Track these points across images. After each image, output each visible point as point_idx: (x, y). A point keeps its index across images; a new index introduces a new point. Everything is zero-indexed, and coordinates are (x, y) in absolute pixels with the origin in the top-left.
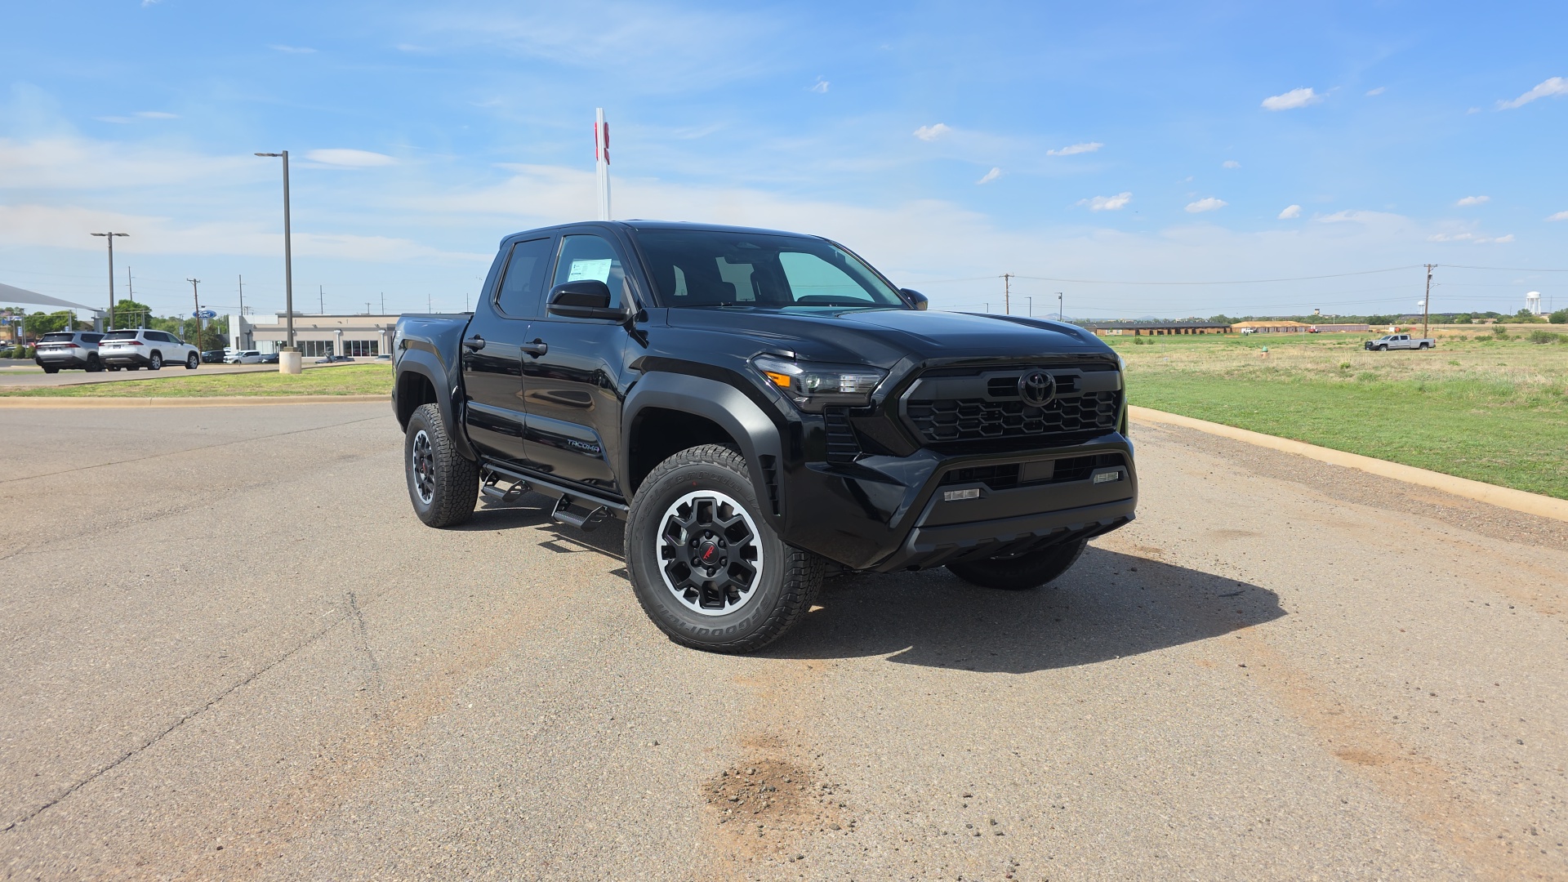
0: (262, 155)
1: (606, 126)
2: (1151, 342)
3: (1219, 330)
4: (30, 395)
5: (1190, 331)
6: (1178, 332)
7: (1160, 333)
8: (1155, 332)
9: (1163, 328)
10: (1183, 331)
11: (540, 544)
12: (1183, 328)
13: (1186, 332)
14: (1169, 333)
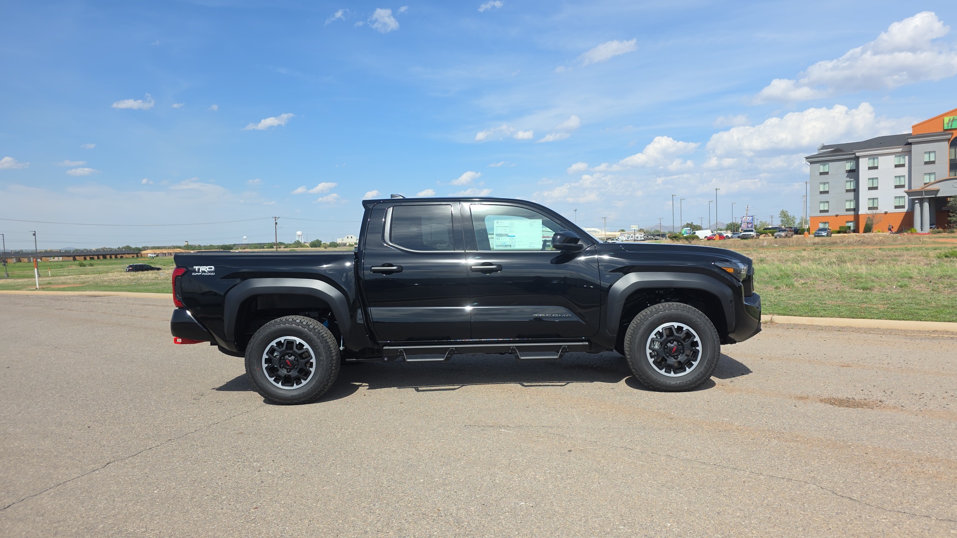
2: (91, 265)
3: (133, 255)
5: (113, 257)
6: (105, 257)
7: (91, 258)
8: (88, 258)
9: (93, 255)
10: (108, 257)
12: (108, 255)
13: (111, 257)
14: (98, 258)
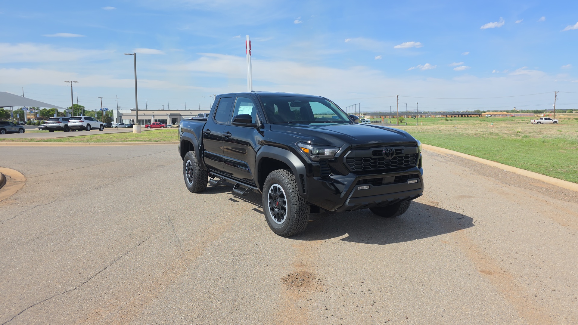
0: (127, 54)
1: (250, 42)
2: (451, 120)
3: (477, 115)
4: (47, 142)
5: (466, 116)
6: (462, 116)
7: (455, 117)
8: (453, 116)
9: (456, 115)
10: (464, 116)
11: (229, 199)
12: (464, 115)
14: (459, 116)
